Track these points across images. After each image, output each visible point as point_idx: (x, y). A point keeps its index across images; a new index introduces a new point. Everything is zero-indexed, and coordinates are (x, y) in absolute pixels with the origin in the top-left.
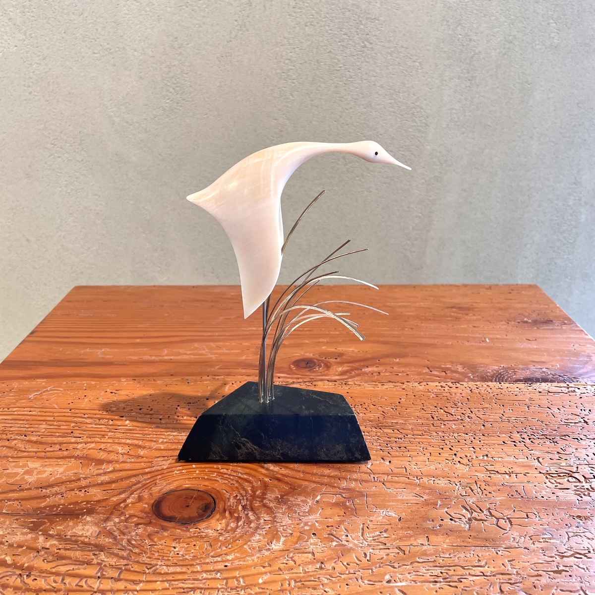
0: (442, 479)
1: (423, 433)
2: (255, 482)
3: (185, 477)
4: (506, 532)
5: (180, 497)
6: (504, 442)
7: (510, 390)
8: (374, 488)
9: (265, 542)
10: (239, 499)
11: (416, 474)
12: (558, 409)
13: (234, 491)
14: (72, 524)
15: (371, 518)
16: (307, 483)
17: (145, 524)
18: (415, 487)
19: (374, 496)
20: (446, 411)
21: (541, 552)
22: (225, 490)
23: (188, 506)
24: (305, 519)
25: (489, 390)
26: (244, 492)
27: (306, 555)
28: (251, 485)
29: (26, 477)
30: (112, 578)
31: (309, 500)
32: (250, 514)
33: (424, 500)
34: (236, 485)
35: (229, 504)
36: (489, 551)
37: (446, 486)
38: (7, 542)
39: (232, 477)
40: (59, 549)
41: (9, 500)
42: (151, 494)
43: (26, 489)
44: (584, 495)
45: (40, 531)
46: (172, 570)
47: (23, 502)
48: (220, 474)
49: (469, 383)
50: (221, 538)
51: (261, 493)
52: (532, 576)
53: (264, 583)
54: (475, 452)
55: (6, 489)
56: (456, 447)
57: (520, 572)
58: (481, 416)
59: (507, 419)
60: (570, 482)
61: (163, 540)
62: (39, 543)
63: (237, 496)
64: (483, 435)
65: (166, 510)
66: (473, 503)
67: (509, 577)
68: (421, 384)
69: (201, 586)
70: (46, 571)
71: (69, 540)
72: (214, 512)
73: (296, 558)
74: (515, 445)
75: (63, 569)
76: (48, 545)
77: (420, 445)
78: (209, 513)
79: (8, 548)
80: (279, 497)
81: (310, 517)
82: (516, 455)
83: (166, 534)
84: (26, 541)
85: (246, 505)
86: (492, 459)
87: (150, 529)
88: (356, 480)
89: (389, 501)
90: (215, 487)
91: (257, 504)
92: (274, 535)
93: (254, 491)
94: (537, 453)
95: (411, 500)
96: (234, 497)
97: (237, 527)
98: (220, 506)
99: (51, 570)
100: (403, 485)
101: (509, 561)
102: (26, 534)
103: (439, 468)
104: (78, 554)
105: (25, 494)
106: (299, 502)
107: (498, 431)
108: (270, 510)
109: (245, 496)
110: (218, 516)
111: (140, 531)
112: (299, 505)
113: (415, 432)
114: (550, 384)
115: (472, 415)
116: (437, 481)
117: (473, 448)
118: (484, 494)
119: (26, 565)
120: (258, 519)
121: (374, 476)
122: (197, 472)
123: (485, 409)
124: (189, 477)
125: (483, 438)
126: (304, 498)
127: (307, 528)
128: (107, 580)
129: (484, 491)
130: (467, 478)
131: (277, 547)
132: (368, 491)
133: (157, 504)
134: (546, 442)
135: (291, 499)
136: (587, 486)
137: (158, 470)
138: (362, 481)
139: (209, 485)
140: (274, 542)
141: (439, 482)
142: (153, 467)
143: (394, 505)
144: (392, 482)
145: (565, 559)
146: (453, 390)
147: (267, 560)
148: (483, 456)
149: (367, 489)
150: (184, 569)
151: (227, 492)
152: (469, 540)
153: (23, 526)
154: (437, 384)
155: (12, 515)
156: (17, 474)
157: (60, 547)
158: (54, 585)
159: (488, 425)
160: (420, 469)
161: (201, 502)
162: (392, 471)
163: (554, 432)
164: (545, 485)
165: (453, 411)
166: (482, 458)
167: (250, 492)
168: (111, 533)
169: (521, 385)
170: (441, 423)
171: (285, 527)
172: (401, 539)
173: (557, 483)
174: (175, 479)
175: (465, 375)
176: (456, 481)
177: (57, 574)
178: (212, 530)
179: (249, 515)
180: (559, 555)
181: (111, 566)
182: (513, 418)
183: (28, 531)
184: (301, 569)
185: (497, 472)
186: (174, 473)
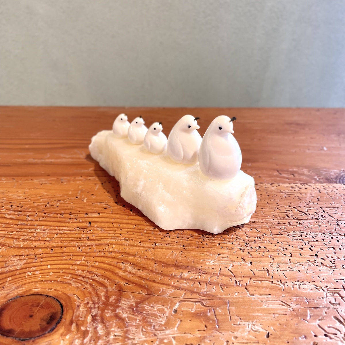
0: (307, 283)
2: (110, 286)
3: (36, 280)
5: (25, 304)
8: (236, 294)
10: (90, 307)
11: (279, 277)
13: (86, 297)
16: (164, 287)
18: (280, 293)
19: (237, 303)
22: (76, 296)
26: (96, 298)
28: (105, 290)
31: (166, 309)
33: (292, 310)
34: (90, 289)
35: (77, 314)
37: (312, 291)
39: (86, 280)
48: (74, 276)
51: (114, 299)
63: (88, 303)
78: (53, 325)
80: (134, 305)
88: (216, 284)
90: (66, 293)
93: (107, 297)
95: (277, 309)
96: (84, 304)
100: (268, 290)
106: (155, 311)
109: (97, 303)
110: (63, 330)
112: (155, 315)
116: (302, 286)
121: (236, 279)
122: (51, 273)
124: (42, 279)
126: (161, 307)
130: (333, 283)
132: (230, 298)
135: (146, 307)
138: (223, 286)
139: (60, 289)
141: (305, 287)
142: (7, 267)
143: (260, 316)
144: (255, 286)
149: (229, 296)
151: (78, 298)
160: (283, 272)
162: (254, 274)
167: (103, 298)
170: (297, 222)
174: (26, 282)
176: (323, 286)
186: (26, 274)
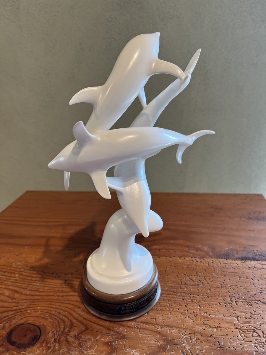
0: (174, 329)
1: (173, 293)
2: (67, 322)
6: (219, 303)
7: (232, 265)
10: (55, 334)
11: (161, 324)
12: (258, 280)
13: (54, 328)
19: (131, 338)
20: (191, 278)
23: (25, 336)
25: (219, 264)
28: (64, 325)
31: (92, 339)
33: (159, 345)
34: (56, 323)
35: (47, 337)
37: (175, 334)
39: (56, 318)
42: (10, 325)
49: (209, 259)
51: (67, 330)
54: (200, 310)
56: (190, 305)
58: (210, 283)
59: (225, 286)
60: (253, 336)
64: (208, 297)
65: (13, 337)
66: (189, 349)
68: (181, 258)
72: (37, 342)
74: (225, 306)
77: (168, 302)
78: (35, 342)
80: (77, 334)
81: (89, 352)
82: (225, 313)
85: (57, 338)
86: (209, 316)
88: (124, 325)
89: (138, 344)
91: (62, 338)
93: (64, 329)
94: (238, 313)
96: (52, 332)
100: (151, 332)
103: (175, 320)
106: (86, 339)
107: (217, 295)
108: (69, 344)
112: (86, 341)
113: (169, 293)
114: (256, 262)
115: (205, 282)
116: (171, 331)
117: (200, 306)
118: (197, 343)
122: (39, 312)
123: (213, 278)
125: (207, 299)
126: (90, 337)
129: (198, 340)
132: (128, 335)
134: (245, 305)
136: (263, 340)
138: (127, 327)
143: (141, 347)
144: (144, 328)
146: (199, 264)
148: (204, 313)
149: (128, 333)
154: (190, 259)
159: (213, 290)
160: (164, 321)
161: (33, 334)
162: (147, 321)
163: (252, 298)
164: (237, 338)
165: (194, 278)
166: (203, 314)
169: (239, 262)
170: (185, 287)
173: (245, 336)
175: (207, 253)
176: (183, 331)
179: (56, 346)
182: (229, 286)
185: (210, 326)
186: (27, 311)
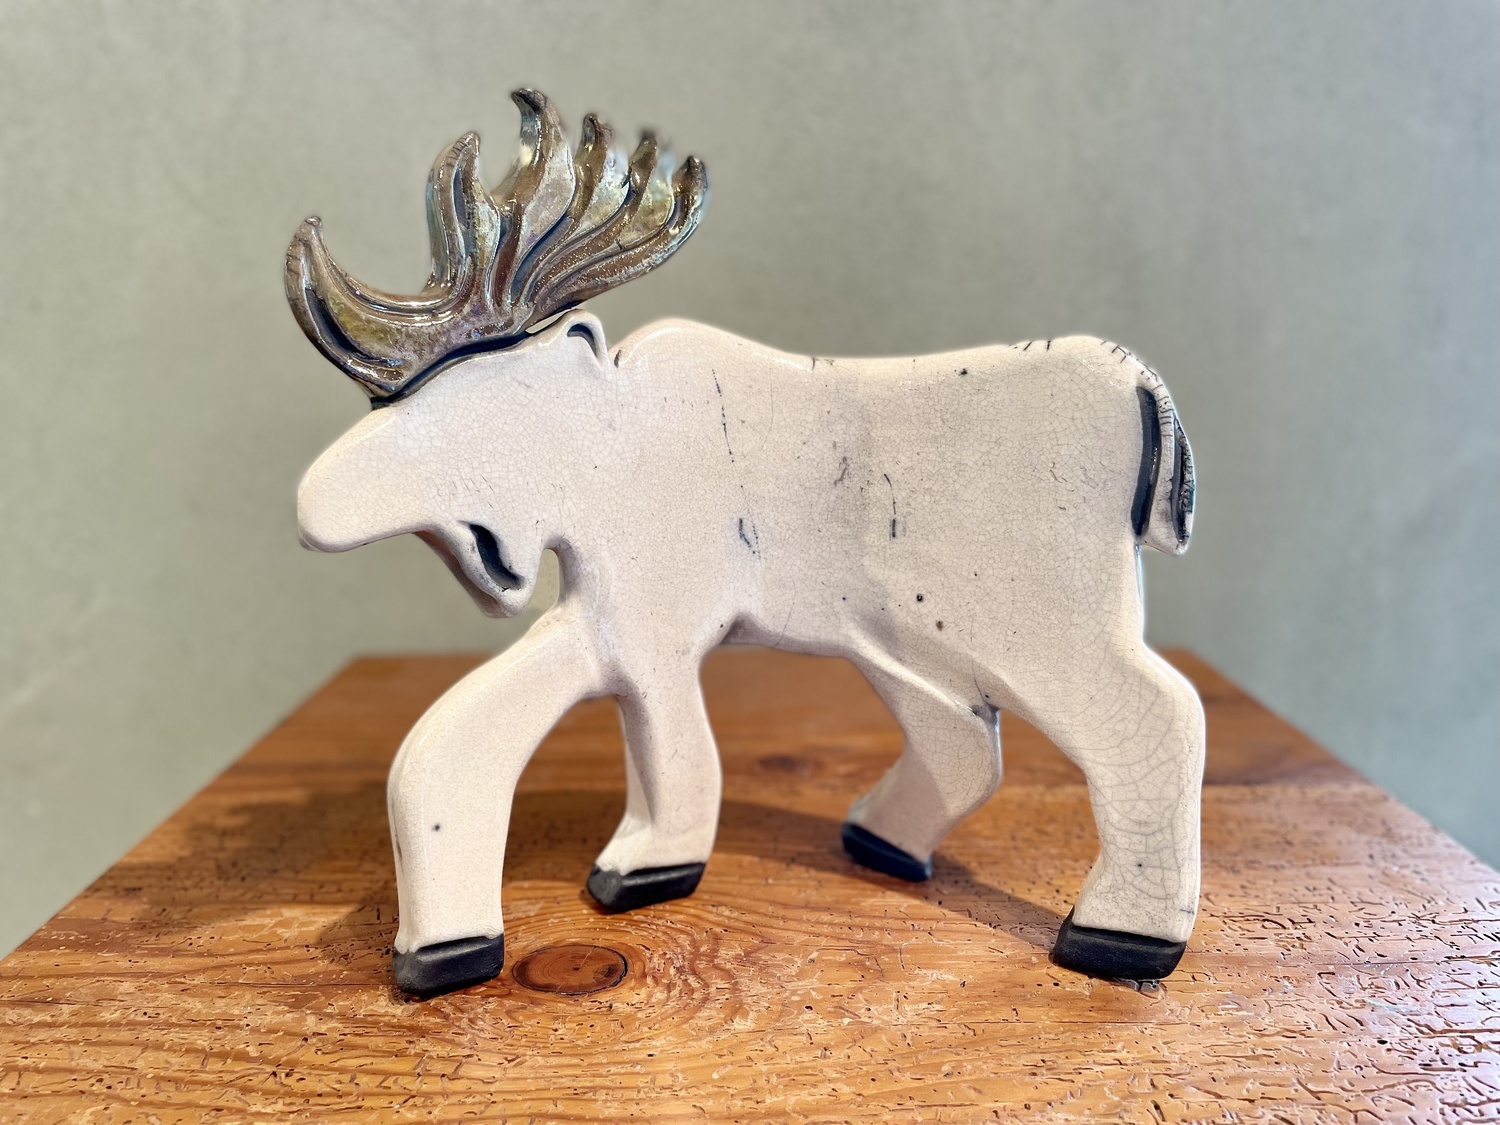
2: (697, 933)
4: (1155, 1001)
5: (561, 956)
8: (913, 940)
9: (720, 1019)
10: (670, 958)
13: (660, 947)
14: (366, 998)
15: (911, 983)
16: (790, 934)
17: (499, 996)
19: (914, 951)
21: (1222, 1029)
22: (643, 946)
23: (577, 969)
24: (789, 986)
26: (678, 948)
27: (797, 1037)
28: (690, 938)
29: (280, 931)
30: (443, 1075)
31: (796, 959)
32: (691, 980)
33: (1005, 957)
34: (663, 938)
35: (651, 966)
36: (1128, 1029)
38: (248, 1025)
40: (344, 1035)
41: (249, 964)
43: (279, 949)
44: (1293, 946)
45: (308, 1008)
46: (554, 1061)
47: (273, 967)
48: (632, 923)
50: (639, 1015)
51: (708, 949)
52: (1208, 1065)
53: (723, 1078)
55: (245, 949)
57: (1185, 1058)
60: (1265, 928)
61: (533, 1018)
62: (306, 1025)
65: (536, 975)
67: (1167, 1065)
69: (608, 1084)
70: (321, 1067)
71: (362, 1021)
72: (624, 978)
73: (778, 1042)
75: (353, 1063)
76: (323, 1029)
78: (616, 978)
79: (250, 1034)
80: (743, 955)
81: (801, 983)
83: (539, 1010)
84: (283, 1023)
85: (683, 967)
87: (509, 1003)
88: (881, 929)
89: (941, 959)
90: (625, 943)
91: (701, 965)
92: (736, 1009)
93: (696, 947)
97: (668, 999)
98: (636, 968)
99: (331, 1065)
101: (1165, 1043)
102: (284, 1013)
104: (379, 1042)
105: (277, 955)
106: (778, 961)
108: (728, 975)
110: (633, 983)
111: (490, 1007)
119: (284, 1059)
120: (707, 986)
121: (912, 923)
124: (577, 927)
126: (787, 956)
127: (795, 998)
128: (435, 1079)
131: (742, 1027)
132: (903, 945)
133: (520, 966)
135: (763, 957)
136: (1298, 933)
137: (520, 919)
138: (891, 930)
139: (612, 938)
140: (737, 1020)
145: (1265, 1039)
147: (726, 1046)
149: (901, 942)
150: (575, 1061)
151: (647, 948)
152: (1092, 1014)
153: (276, 1002)
155: (254, 986)
156: (263, 927)
157: (347, 1031)
158: (337, 1086)
161: (601, 964)
164: (1222, 933)
168: (439, 1010)
171: (755, 998)
172: (967, 1013)
173: (1243, 930)
174: (551, 931)
177: (342, 1071)
178: (623, 1003)
179: (689, 981)
180: (1254, 1034)
181: (441, 1058)
183: (286, 1008)
184: (789, 1058)
186: (549, 921)
